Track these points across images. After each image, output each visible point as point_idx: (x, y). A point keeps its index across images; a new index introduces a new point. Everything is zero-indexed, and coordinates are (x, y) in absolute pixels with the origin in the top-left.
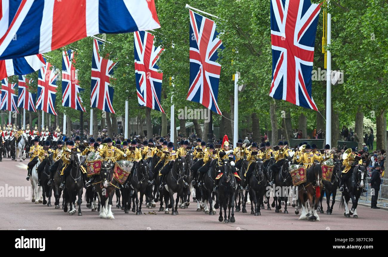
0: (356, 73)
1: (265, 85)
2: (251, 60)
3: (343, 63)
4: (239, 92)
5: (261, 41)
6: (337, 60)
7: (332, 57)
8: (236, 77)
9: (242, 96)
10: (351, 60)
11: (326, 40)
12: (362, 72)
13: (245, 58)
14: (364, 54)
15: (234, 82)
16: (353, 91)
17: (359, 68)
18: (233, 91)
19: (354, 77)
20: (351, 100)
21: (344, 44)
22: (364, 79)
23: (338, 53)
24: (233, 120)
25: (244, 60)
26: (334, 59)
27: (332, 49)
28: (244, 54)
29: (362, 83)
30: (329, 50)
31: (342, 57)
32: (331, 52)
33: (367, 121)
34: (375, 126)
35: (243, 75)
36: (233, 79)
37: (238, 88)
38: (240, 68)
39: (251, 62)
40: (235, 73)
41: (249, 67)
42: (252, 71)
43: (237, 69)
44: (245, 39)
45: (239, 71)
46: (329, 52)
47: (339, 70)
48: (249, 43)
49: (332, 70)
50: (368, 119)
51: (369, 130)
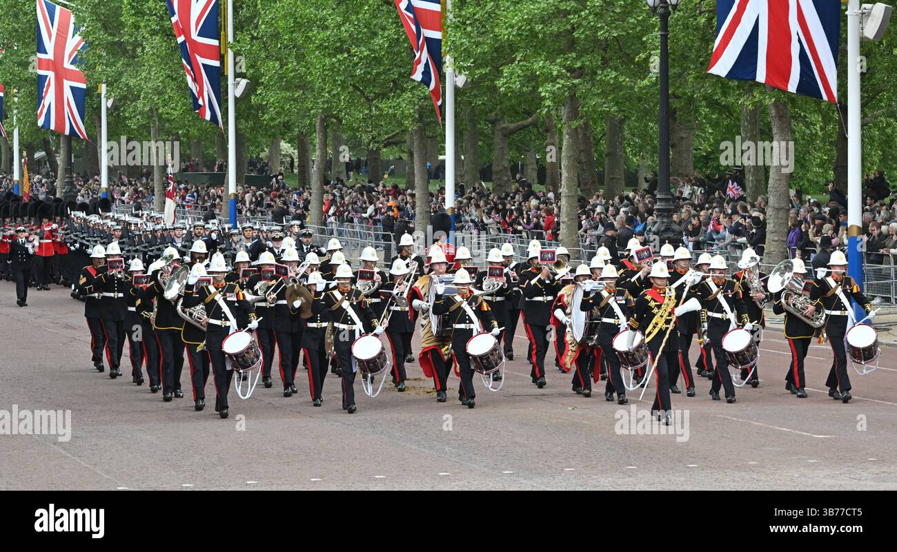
1: (143, 98)
2: (123, 64)
4: (108, 109)
5: (136, 38)
7: (234, 58)
8: (103, 88)
9: (112, 113)
13: (114, 62)
15: (99, 95)
18: (99, 108)
24: (101, 147)
25: (113, 64)
28: (114, 55)
32: (233, 50)
33: (285, 146)
34: (297, 154)
35: (113, 85)
36: (99, 91)
37: (106, 104)
38: (108, 76)
39: (123, 68)
40: (101, 82)
41: (121, 74)
42: (123, 79)
43: (104, 78)
44: (114, 36)
45: (107, 80)
46: (230, 52)
47: (244, 77)
48: (120, 40)
49: (236, 77)
50: (287, 144)
51: (288, 159)
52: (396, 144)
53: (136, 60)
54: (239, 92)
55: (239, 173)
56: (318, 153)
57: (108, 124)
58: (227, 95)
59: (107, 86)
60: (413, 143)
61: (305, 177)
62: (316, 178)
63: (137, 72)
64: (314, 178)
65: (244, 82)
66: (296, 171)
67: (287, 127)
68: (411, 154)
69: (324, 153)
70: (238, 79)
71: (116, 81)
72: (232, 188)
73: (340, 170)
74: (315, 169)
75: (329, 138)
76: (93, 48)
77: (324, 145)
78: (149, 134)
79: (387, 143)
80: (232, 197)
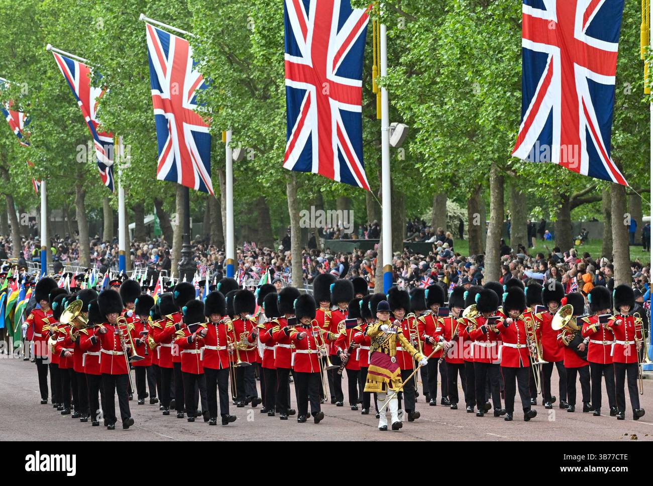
0: (431, 125)
1: (277, 148)
2: (253, 106)
3: (410, 109)
4: (233, 162)
5: (268, 75)
6: (400, 104)
7: (390, 100)
8: (228, 136)
9: (239, 167)
10: (422, 103)
11: (379, 71)
12: (441, 124)
13: (241, 104)
14: (443, 93)
15: (223, 146)
16: (427, 155)
17: (435, 115)
18: (223, 160)
19: (427, 131)
20: (424, 171)
21: (409, 77)
22: (444, 136)
23: (399, 92)
24: (225, 209)
25: (241, 106)
26: (393, 102)
27: (389, 85)
28: (241, 96)
29: (441, 142)
30: (385, 86)
31: (407, 99)
32: (388, 90)
33: (451, 206)
34: (467, 215)
35: (240, 132)
36: (222, 141)
37: (232, 155)
38: (233, 122)
39: (253, 110)
40: (225, 128)
41: (250, 118)
42: (254, 125)
43: (229, 123)
44: (241, 71)
45: (233, 126)
46: (384, 90)
47: (401, 121)
48: (248, 77)
49: (390, 122)
50: (454, 203)
51: (457, 222)
52: (588, 201)
53: (269, 101)
54: (395, 140)
55: (396, 239)
56: (492, 214)
57: (234, 180)
58: (381, 143)
59: (233, 134)
60: (610, 201)
61: (477, 244)
62: (491, 246)
63: (269, 116)
64: (487, 245)
65: (400, 128)
66: (466, 237)
67: (454, 181)
68: (609, 216)
69: (501, 214)
70: (393, 124)
71: (244, 127)
72: (387, 259)
73: (520, 235)
74: (489, 234)
75: (507, 194)
76: (215, 87)
77: (501, 204)
78: (284, 193)
79: (578, 202)
80: (387, 270)
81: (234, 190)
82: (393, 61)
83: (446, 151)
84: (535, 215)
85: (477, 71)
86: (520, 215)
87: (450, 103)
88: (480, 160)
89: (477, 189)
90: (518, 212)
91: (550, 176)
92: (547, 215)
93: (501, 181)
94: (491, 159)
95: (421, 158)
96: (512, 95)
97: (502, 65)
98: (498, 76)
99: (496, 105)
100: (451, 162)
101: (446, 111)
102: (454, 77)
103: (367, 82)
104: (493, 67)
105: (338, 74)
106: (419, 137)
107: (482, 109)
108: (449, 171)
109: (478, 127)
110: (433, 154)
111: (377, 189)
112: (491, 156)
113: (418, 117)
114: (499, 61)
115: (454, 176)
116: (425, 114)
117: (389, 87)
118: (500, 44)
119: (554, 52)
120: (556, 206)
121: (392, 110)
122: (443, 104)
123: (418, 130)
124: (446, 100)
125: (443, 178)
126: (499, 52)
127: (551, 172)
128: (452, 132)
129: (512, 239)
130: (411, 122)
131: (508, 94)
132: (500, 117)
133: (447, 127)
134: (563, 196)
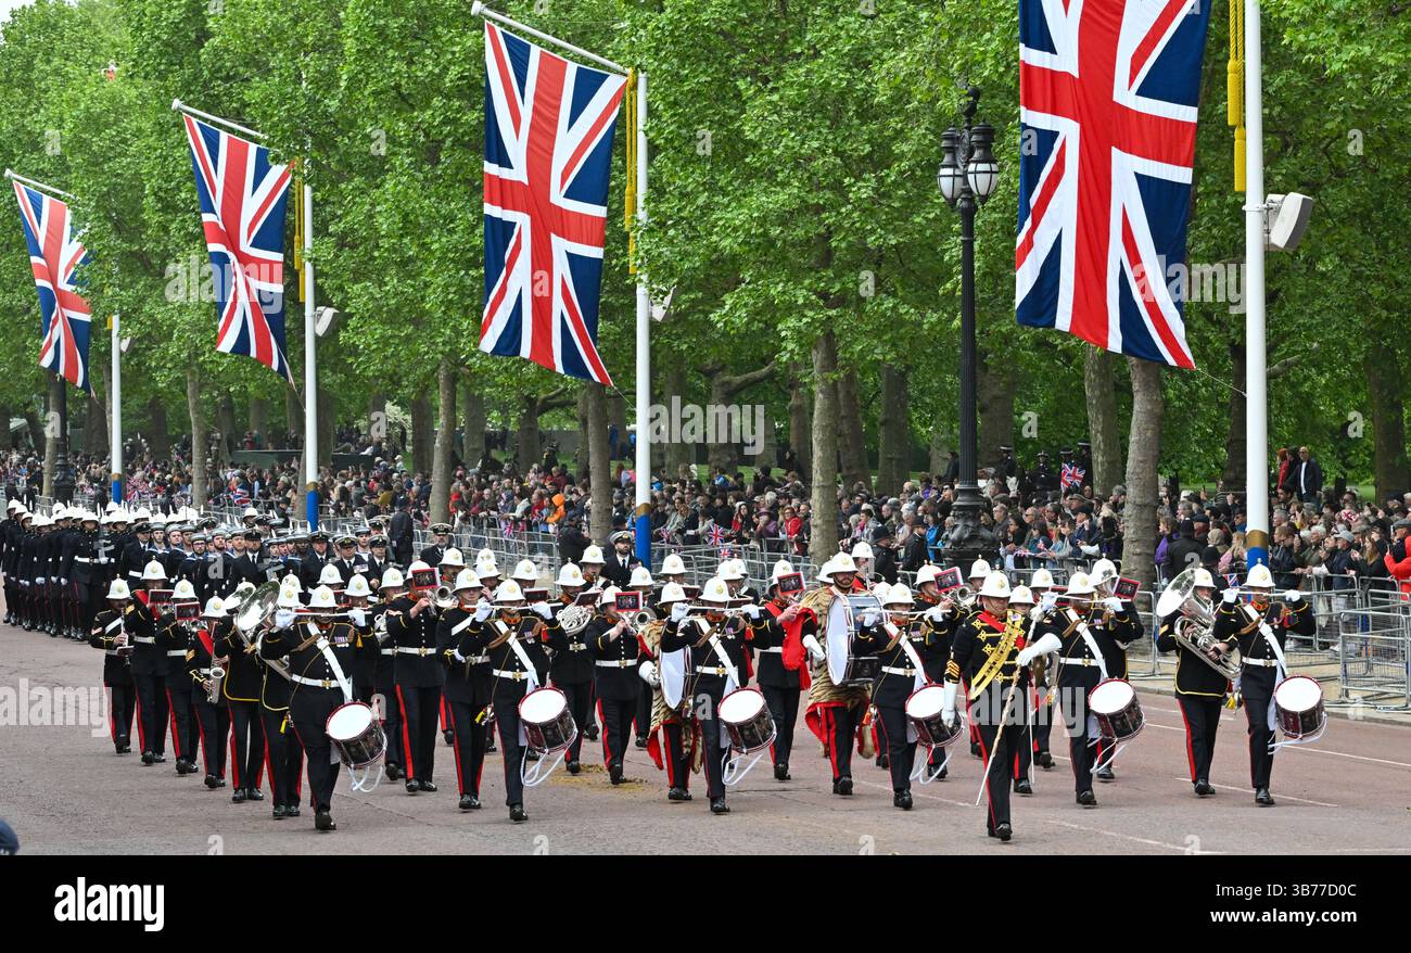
0: (368, 310)
1: (178, 338)
2: (145, 285)
3: (341, 288)
4: (121, 353)
5: (165, 246)
6: (328, 284)
7: (315, 278)
8: (115, 322)
9: (128, 360)
10: (356, 281)
11: (302, 242)
12: (380, 308)
13: (131, 282)
14: (383, 270)
15: (109, 333)
16: (362, 347)
17: (372, 298)
18: (109, 353)
19: (362, 317)
20: (358, 366)
21: (340, 250)
22: (383, 323)
23: (327, 269)
24: (111, 412)
25: (131, 285)
26: (319, 281)
27: (316, 259)
28: (131, 272)
29: (379, 331)
30: (310, 260)
31: (337, 276)
32: (314, 266)
33: (392, 410)
34: (410, 422)
35: (129, 317)
36: (108, 327)
37: (119, 346)
38: (122, 303)
39: (146, 290)
40: (113, 312)
41: (142, 300)
42: (147, 308)
43: (117, 306)
44: (131, 242)
45: (121, 310)
46: (309, 267)
47: (330, 305)
48: (140, 249)
49: (317, 305)
50: (396, 407)
51: (398, 430)
52: (562, 406)
54: (321, 329)
55: (322, 451)
56: (441, 420)
57: (122, 376)
58: (304, 332)
59: (121, 319)
60: (588, 405)
61: (423, 457)
62: (439, 459)
64: (435, 459)
65: (328, 313)
66: (409, 448)
67: (395, 380)
68: (585, 423)
69: (452, 422)
70: (320, 308)
71: (134, 311)
72: (311, 475)
73: (476, 446)
74: (437, 445)
75: (460, 397)
76: (99, 261)
77: (452, 408)
78: (184, 392)
79: (547, 406)
80: (311, 489)
81: (122, 390)
82: (320, 230)
83: (385, 341)
84: (493, 422)
85: (424, 244)
86: (477, 419)
87: (392, 282)
88: (427, 353)
89: (424, 389)
90: (473, 418)
91: (513, 374)
92: (507, 421)
93: (453, 379)
94: (442, 353)
95: (354, 351)
96: (467, 274)
97: (455, 237)
98: (448, 251)
99: (447, 286)
100: (392, 355)
101: (387, 292)
102: (395, 251)
103: (289, 257)
104: (444, 240)
105: (254, 245)
106: (352, 323)
107: (430, 290)
108: (389, 367)
109: (424, 313)
110: (369, 345)
111: (302, 388)
112: (441, 348)
113: (351, 299)
114: (451, 232)
115: (395, 373)
116: (359, 296)
117: (315, 262)
118: (452, 211)
119: (522, 220)
120: (519, 410)
121: (318, 290)
122: (382, 284)
123: (351, 315)
124: (387, 279)
125: (383, 374)
126: (452, 222)
127: (513, 368)
128: (392, 318)
129: (466, 451)
130: (341, 307)
131: (463, 273)
132: (451, 300)
133: (387, 312)
134: (528, 398)
